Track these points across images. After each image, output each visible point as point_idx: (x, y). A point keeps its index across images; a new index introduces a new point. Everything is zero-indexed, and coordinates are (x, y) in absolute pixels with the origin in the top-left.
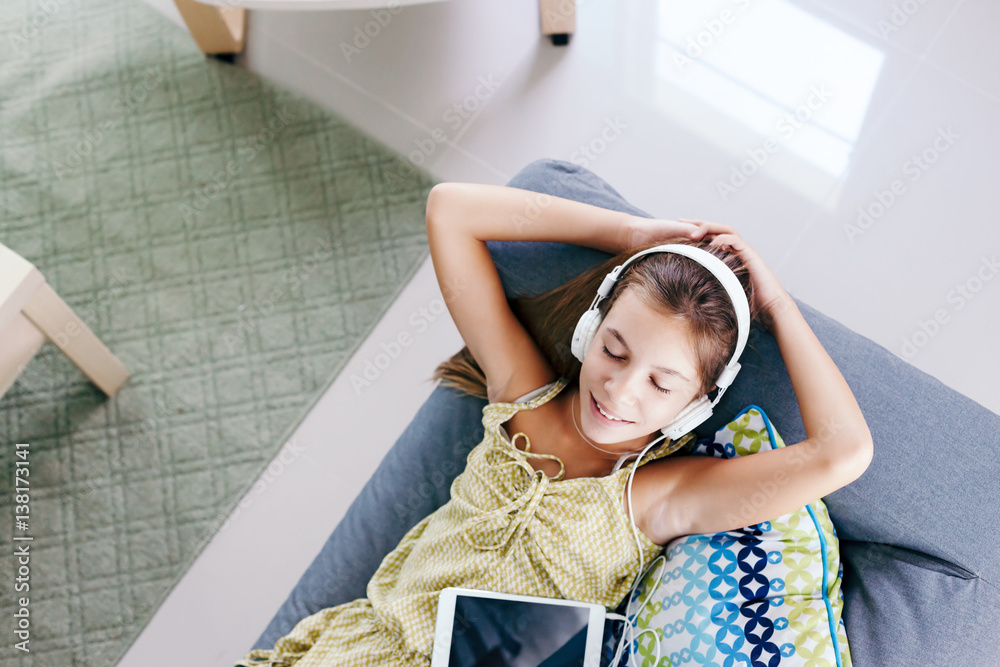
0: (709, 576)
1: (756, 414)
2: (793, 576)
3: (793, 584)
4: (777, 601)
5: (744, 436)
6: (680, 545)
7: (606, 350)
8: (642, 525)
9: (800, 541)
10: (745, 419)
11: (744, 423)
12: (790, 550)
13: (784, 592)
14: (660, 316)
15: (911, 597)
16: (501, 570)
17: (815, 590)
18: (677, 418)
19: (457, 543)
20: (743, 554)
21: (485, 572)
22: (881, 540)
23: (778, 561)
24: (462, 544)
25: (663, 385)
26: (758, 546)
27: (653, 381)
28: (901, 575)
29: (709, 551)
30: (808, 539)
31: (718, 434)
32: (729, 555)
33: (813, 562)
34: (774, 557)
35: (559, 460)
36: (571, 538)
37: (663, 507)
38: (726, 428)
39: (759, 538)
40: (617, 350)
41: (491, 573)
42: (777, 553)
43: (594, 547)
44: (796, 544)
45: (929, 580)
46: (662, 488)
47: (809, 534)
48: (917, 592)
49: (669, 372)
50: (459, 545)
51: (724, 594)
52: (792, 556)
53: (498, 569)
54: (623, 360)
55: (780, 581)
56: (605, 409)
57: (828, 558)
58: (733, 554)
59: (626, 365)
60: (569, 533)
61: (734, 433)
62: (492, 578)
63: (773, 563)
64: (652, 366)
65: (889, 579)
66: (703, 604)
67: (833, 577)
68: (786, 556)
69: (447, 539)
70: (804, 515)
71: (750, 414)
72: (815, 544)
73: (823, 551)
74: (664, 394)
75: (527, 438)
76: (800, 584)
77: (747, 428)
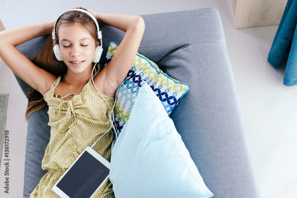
0: (129, 90)
1: (112, 43)
2: (149, 74)
3: (151, 76)
4: (150, 82)
5: (113, 51)
6: (117, 92)
7: (65, 47)
8: (105, 93)
9: (145, 66)
10: (110, 47)
11: (111, 48)
12: (144, 70)
13: (150, 79)
14: (71, 27)
15: (179, 57)
16: (76, 130)
17: (157, 75)
18: (95, 54)
19: (60, 134)
20: (134, 80)
21: (72, 134)
22: (163, 56)
23: (143, 74)
24: (62, 133)
25: (85, 44)
26: (136, 75)
27: (82, 45)
28: (173, 56)
29: (125, 86)
30: (146, 64)
31: (107, 57)
32: (131, 83)
33: (151, 69)
34: (142, 74)
35: (72, 94)
36: (89, 108)
37: (106, 83)
38: (108, 53)
39: (135, 73)
40: (68, 44)
41: (73, 133)
42: (142, 73)
43: (95, 105)
44: (144, 68)
45: (180, 51)
46: (102, 78)
47: (146, 63)
48: (180, 55)
49: (84, 39)
50: (61, 134)
51: (136, 90)
52: (145, 71)
53: (75, 130)
54: (71, 46)
55: (147, 78)
56: (75, 61)
57: (155, 66)
58: (131, 81)
59: (72, 46)
60: (87, 107)
61: (110, 52)
62: (74, 134)
63: (142, 76)
64: (79, 41)
65: (172, 59)
66: (133, 96)
67: (158, 70)
68: (144, 72)
69: (56, 135)
70: (141, 59)
71: (111, 45)
72: (149, 65)
73: (152, 66)
74: (87, 47)
75: (59, 94)
76: (152, 75)
77: (112, 48)
